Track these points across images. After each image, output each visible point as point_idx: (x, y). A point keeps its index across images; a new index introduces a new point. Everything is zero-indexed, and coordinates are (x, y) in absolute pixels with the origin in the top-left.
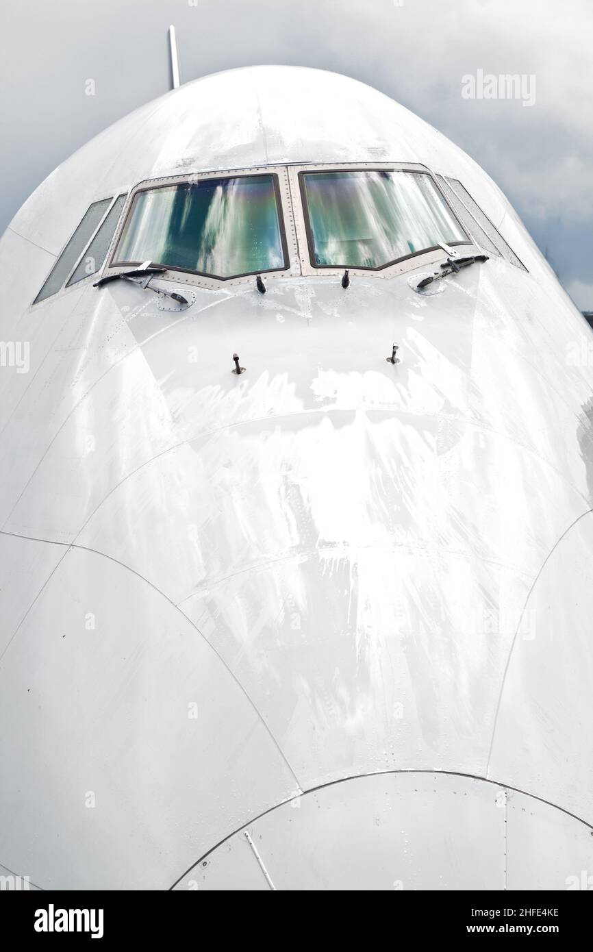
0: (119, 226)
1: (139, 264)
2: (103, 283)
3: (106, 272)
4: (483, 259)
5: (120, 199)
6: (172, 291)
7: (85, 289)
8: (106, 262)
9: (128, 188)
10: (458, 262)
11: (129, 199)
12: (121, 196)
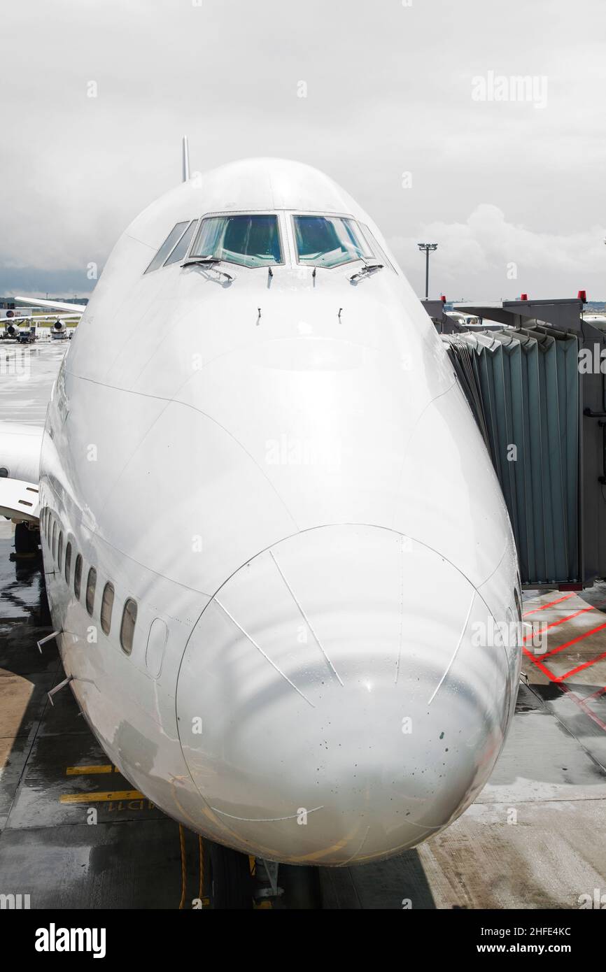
0: (194, 236)
1: (205, 257)
2: (186, 265)
3: (186, 260)
4: (381, 266)
5: (194, 222)
6: (224, 272)
7: (176, 267)
8: (187, 255)
9: (199, 216)
10: (370, 267)
11: (199, 222)
12: (195, 220)
